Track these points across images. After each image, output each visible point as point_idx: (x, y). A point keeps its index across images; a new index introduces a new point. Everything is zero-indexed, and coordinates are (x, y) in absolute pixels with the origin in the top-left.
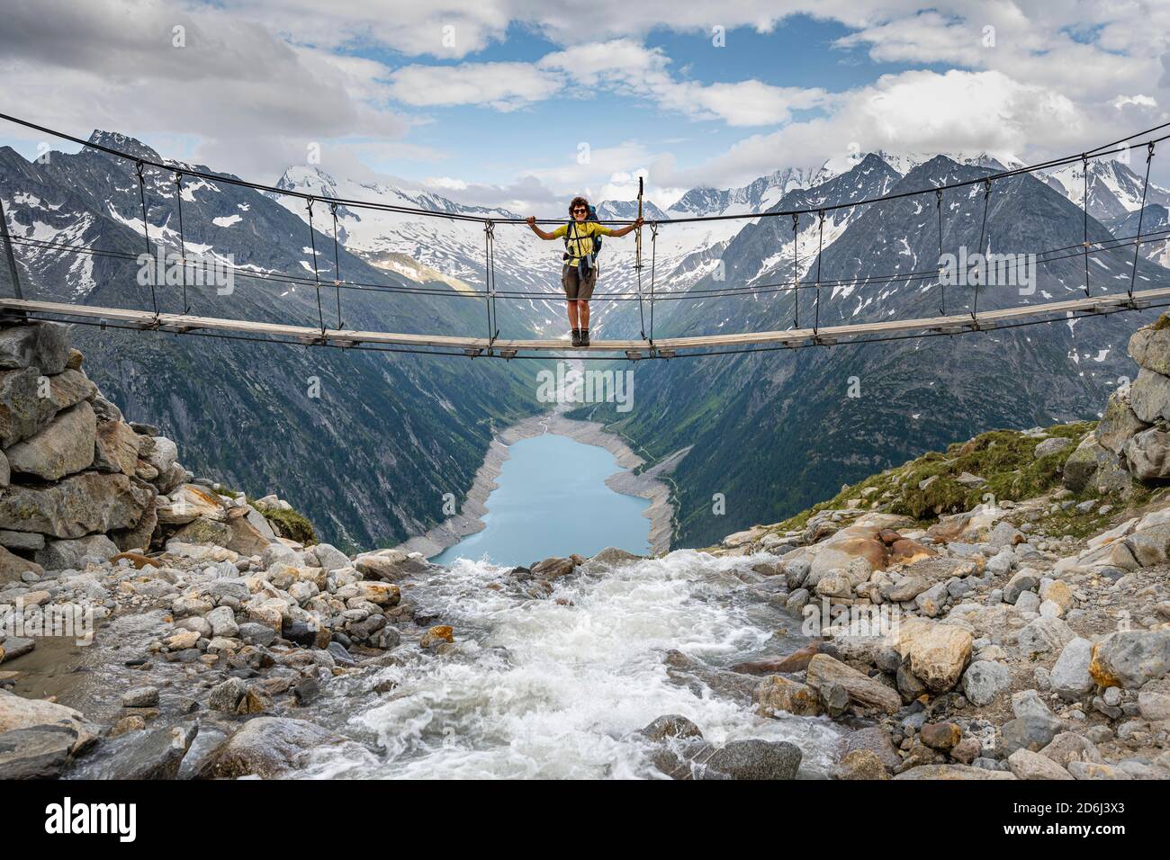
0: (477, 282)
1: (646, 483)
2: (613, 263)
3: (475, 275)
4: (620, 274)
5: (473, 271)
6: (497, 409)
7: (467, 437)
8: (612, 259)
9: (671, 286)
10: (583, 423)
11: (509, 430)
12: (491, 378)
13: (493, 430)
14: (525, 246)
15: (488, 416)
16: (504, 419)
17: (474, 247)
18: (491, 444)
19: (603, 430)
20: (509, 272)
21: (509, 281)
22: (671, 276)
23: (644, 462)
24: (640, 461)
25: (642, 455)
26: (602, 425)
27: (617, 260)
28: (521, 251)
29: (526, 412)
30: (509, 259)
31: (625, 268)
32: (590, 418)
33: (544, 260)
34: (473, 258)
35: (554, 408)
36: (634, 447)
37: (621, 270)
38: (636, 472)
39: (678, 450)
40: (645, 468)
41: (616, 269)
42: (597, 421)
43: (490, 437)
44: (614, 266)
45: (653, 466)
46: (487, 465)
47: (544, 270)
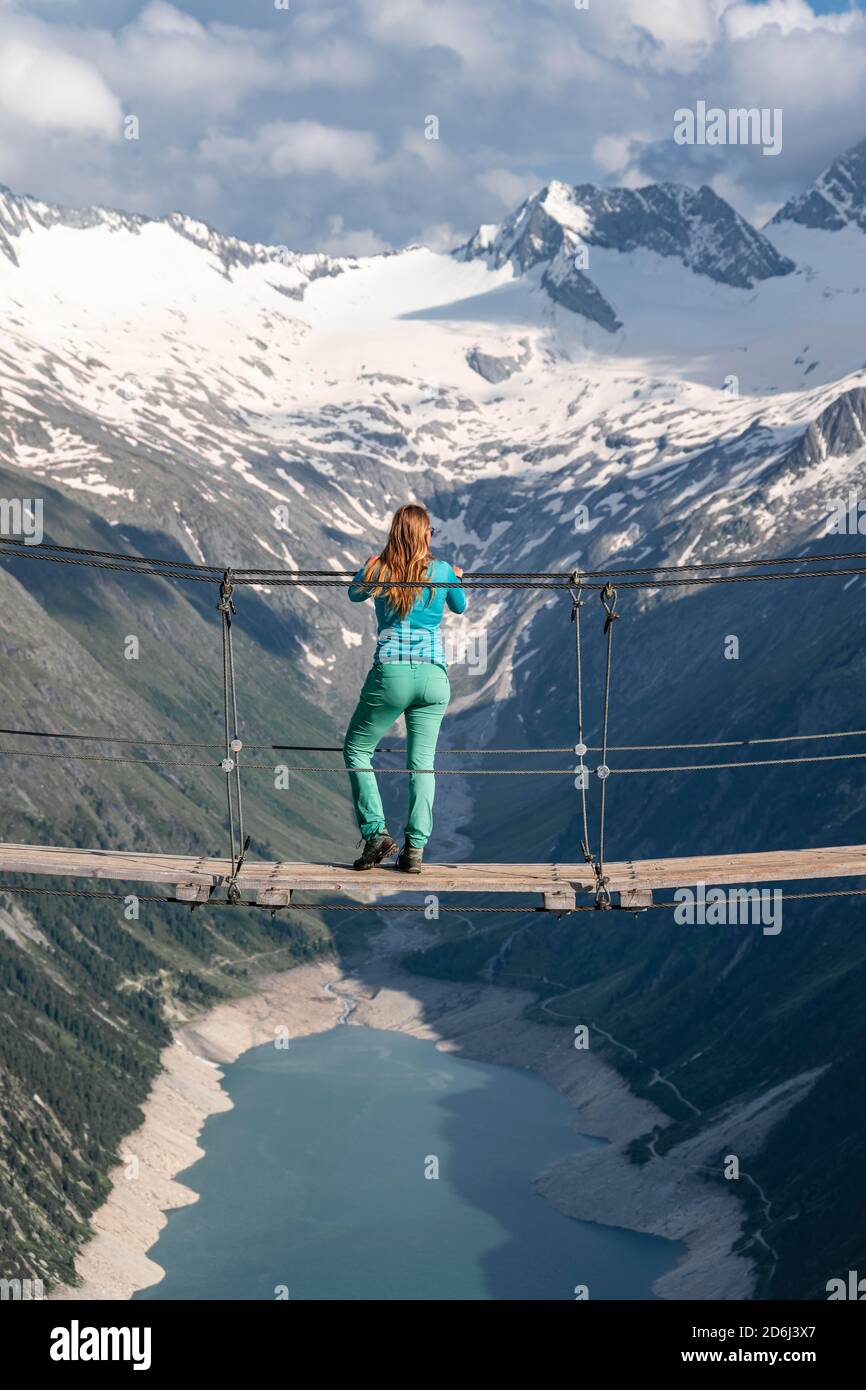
0: (106, 490)
1: (670, 1187)
2: (577, 421)
3: (101, 467)
4: (598, 465)
5: (89, 452)
6: (180, 936)
7: (86, 1032)
8: (572, 410)
9: (771, 507)
10: (467, 993)
11: (221, 1012)
12: (159, 832)
13: (171, 1011)
14: (270, 358)
15: (152, 962)
16: (207, 973)
17: (91, 363)
18: (167, 1057)
19: (531, 1015)
20: (214, 457)
21: (216, 487)
22: (769, 476)
23: (664, 1121)
24: (648, 1119)
25: (658, 1098)
26: (530, 998)
27: (588, 411)
28: (255, 376)
29: (279, 953)
30: (215, 410)
31: (615, 442)
32: (488, 972)
33: (337, 411)
34: (89, 405)
35: (373, 941)
36: (632, 1074)
37: (604, 453)
38: (637, 1153)
39: (775, 1081)
40: (666, 1141)
41: (584, 447)
42: (512, 984)
43: (161, 1034)
44: (579, 433)
45: (693, 1133)
46: (151, 1124)
47: (336, 447)
